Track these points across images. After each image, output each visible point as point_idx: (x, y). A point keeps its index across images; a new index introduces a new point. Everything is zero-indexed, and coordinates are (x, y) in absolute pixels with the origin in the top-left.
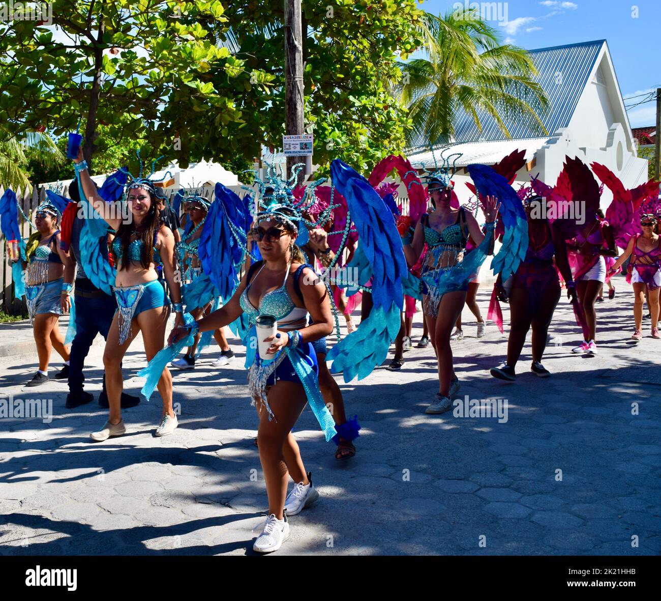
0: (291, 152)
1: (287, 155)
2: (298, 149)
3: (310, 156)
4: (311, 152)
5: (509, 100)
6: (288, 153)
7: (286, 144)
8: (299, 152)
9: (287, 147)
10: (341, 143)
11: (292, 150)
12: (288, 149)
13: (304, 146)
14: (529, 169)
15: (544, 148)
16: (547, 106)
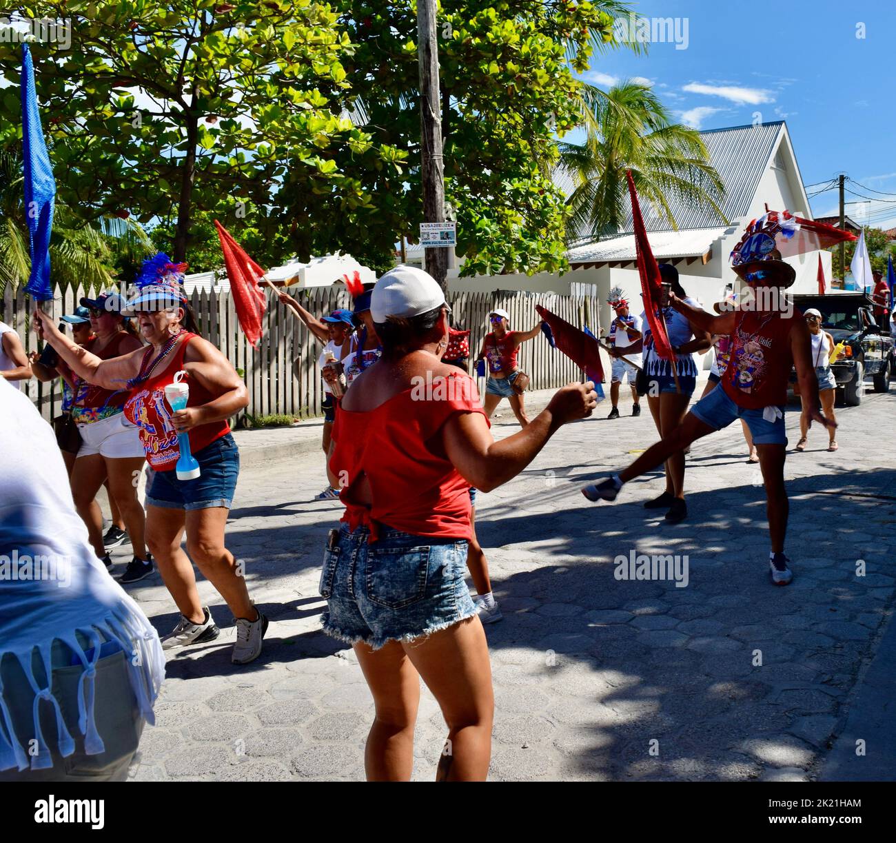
0: (430, 243)
1: (426, 246)
2: (438, 239)
3: (453, 246)
4: (453, 242)
5: (683, 185)
6: (426, 243)
7: (424, 233)
8: (440, 242)
9: (426, 236)
10: (490, 232)
11: (431, 240)
12: (426, 239)
13: (446, 236)
14: (705, 263)
15: (720, 239)
16: (725, 193)
